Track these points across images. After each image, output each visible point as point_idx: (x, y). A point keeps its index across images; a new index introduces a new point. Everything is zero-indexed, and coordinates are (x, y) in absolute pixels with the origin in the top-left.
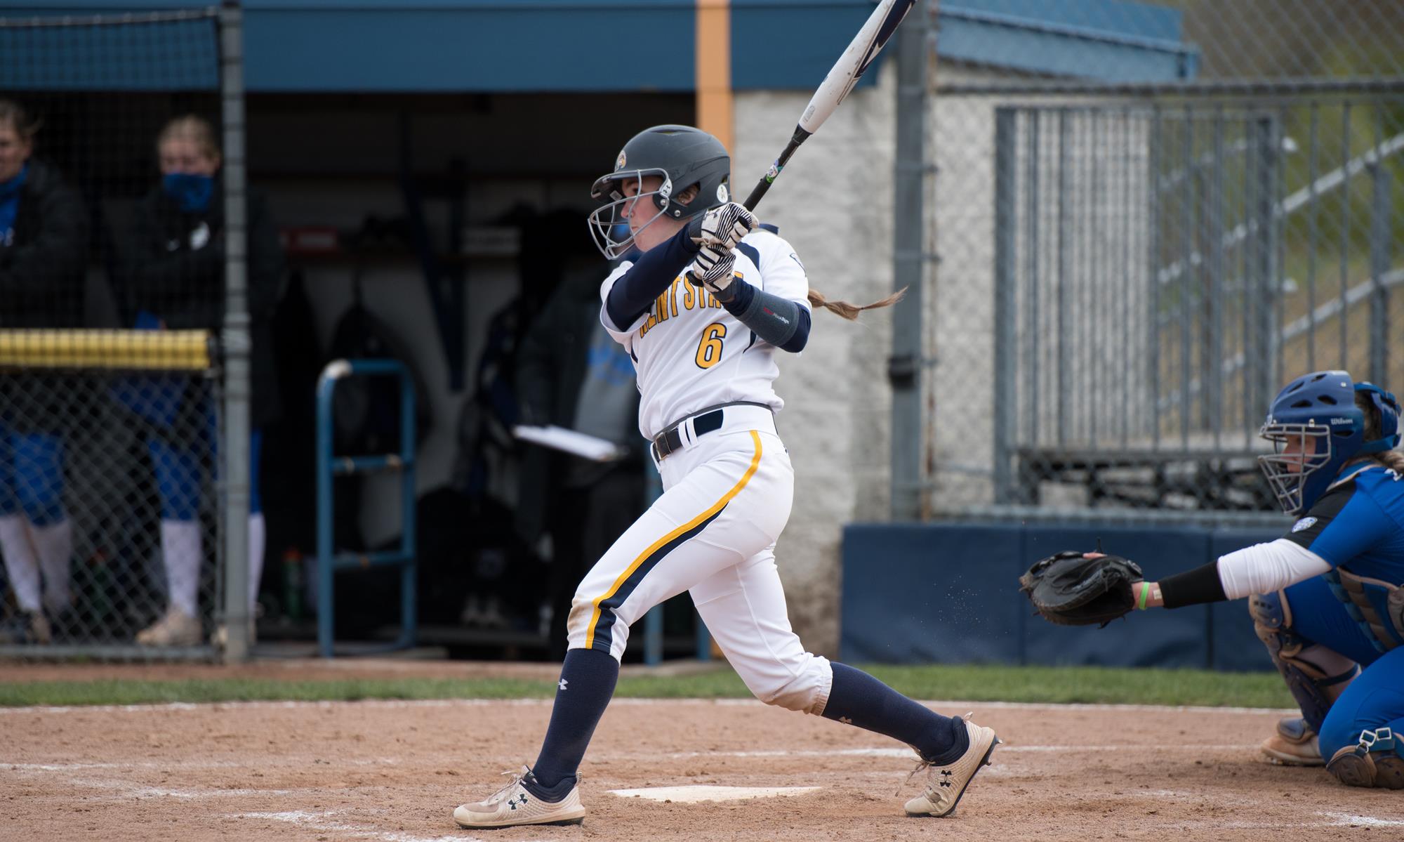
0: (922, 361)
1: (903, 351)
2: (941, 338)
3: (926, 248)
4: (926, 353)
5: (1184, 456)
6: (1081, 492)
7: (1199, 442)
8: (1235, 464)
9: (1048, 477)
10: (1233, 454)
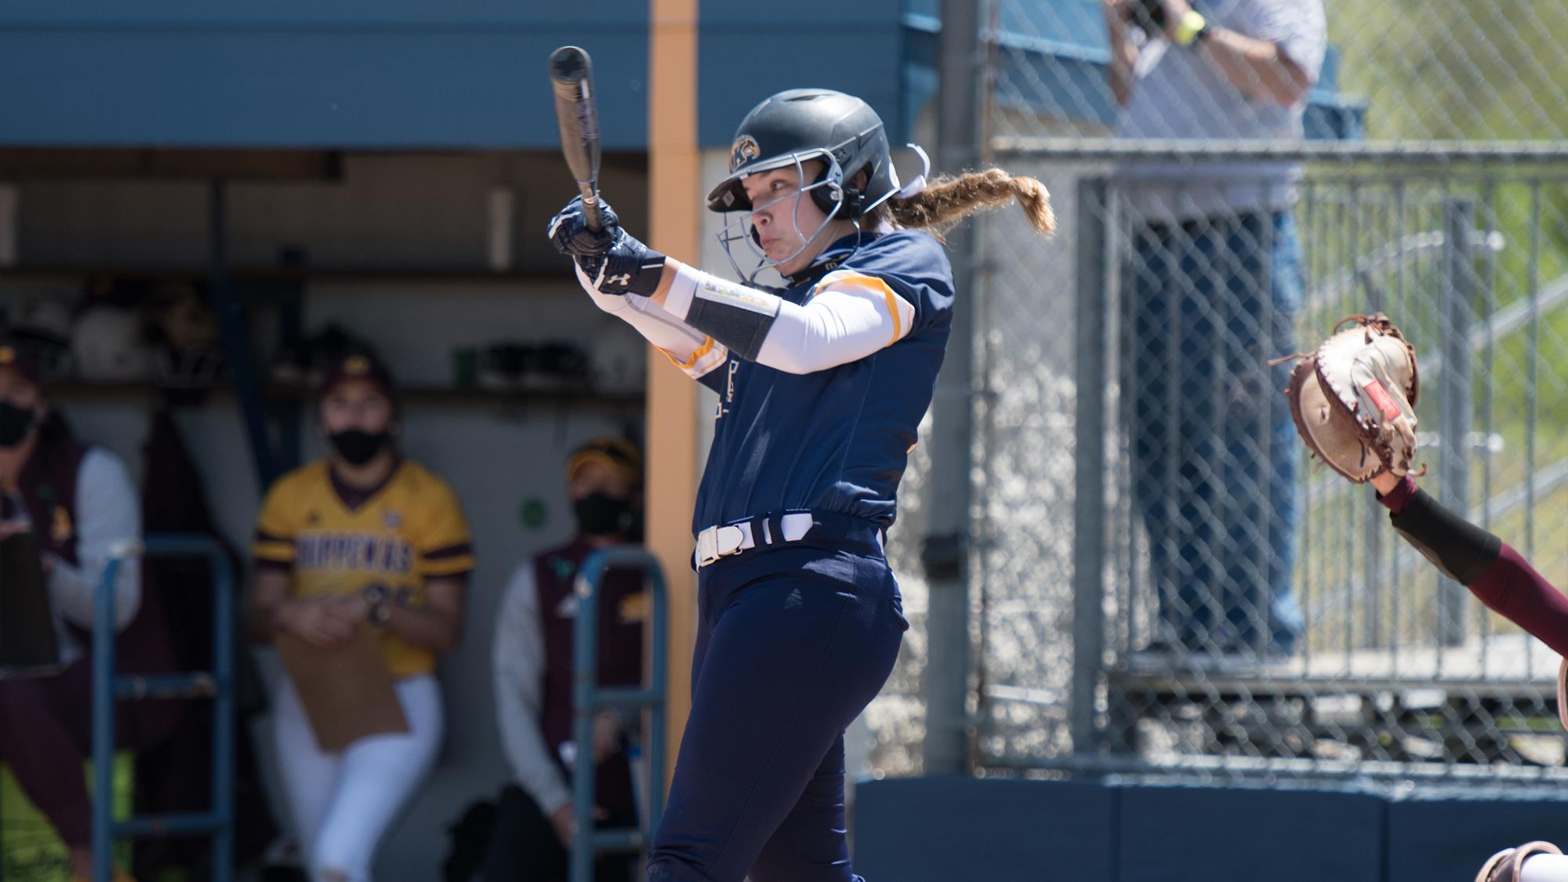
0: (971, 540)
1: (945, 527)
2: (997, 512)
3: (978, 383)
4: (977, 531)
5: (1347, 684)
6: (1198, 733)
7: (1368, 665)
8: (1418, 699)
9: (1152, 714)
10: (1419, 683)
